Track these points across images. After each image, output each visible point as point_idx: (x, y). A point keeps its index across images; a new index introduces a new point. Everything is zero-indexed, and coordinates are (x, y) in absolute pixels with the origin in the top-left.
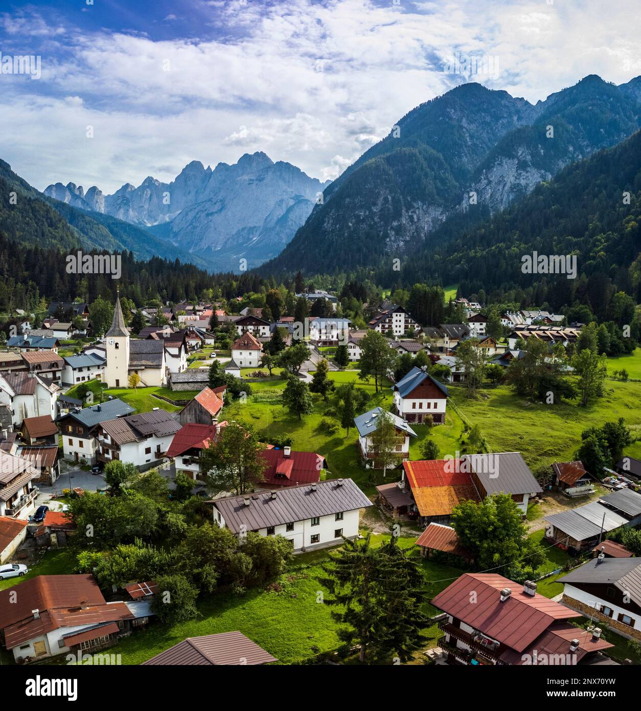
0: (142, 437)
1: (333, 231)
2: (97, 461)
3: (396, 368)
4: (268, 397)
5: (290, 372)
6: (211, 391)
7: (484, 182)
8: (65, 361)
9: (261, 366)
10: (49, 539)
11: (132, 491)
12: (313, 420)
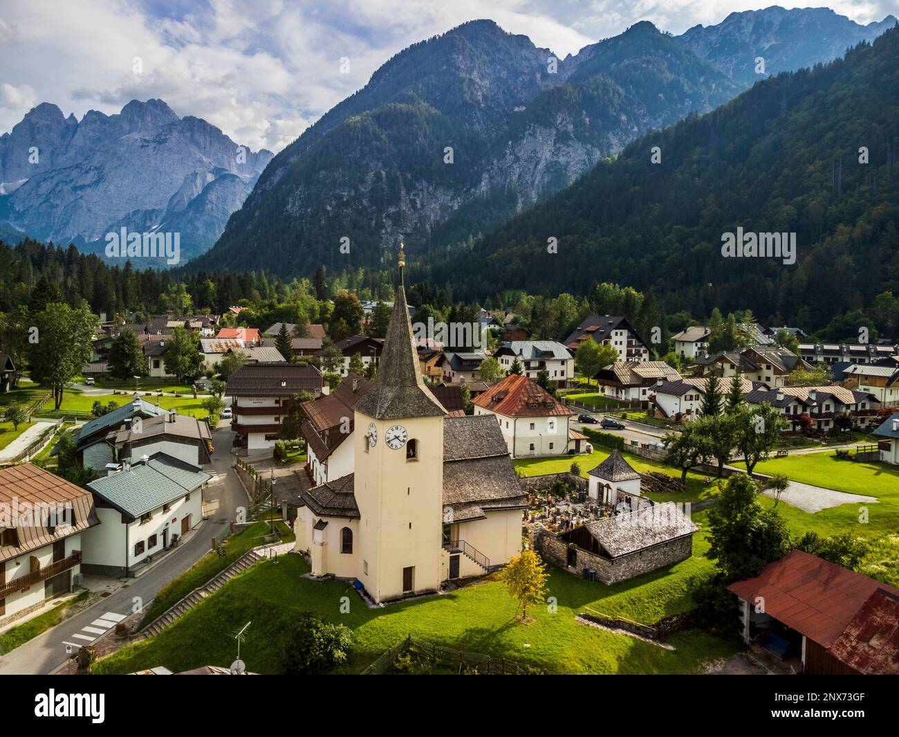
7: (510, 158)
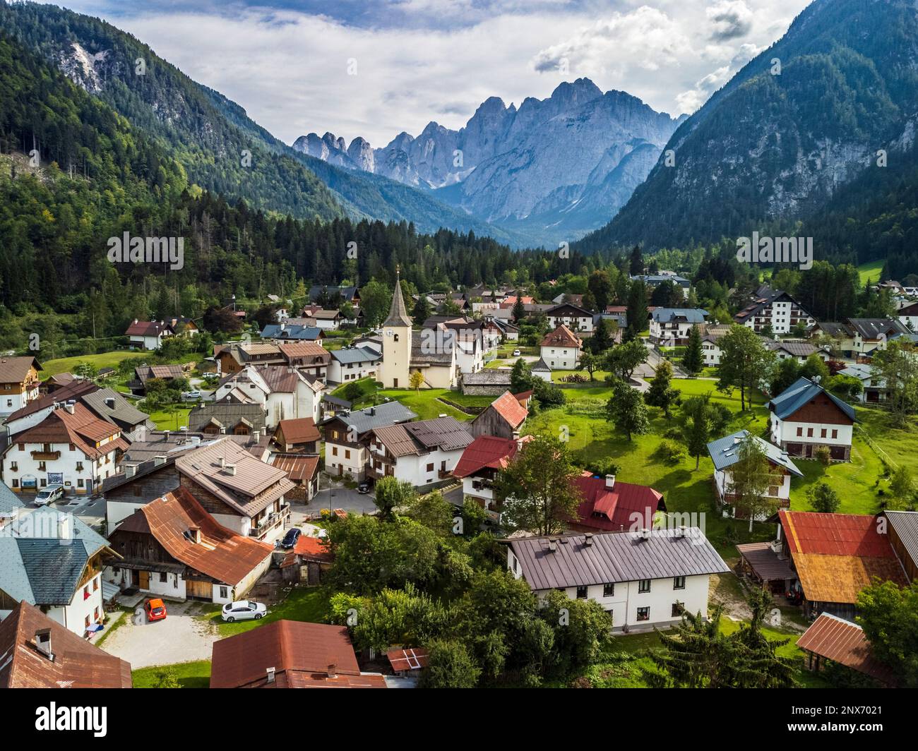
0: (424, 449)
1: (688, 188)
2: (366, 477)
3: (773, 378)
4: (587, 408)
5: (619, 378)
6: (512, 397)
8: (332, 354)
9: (579, 368)
10: (298, 573)
11: (407, 519)
12: (648, 442)
